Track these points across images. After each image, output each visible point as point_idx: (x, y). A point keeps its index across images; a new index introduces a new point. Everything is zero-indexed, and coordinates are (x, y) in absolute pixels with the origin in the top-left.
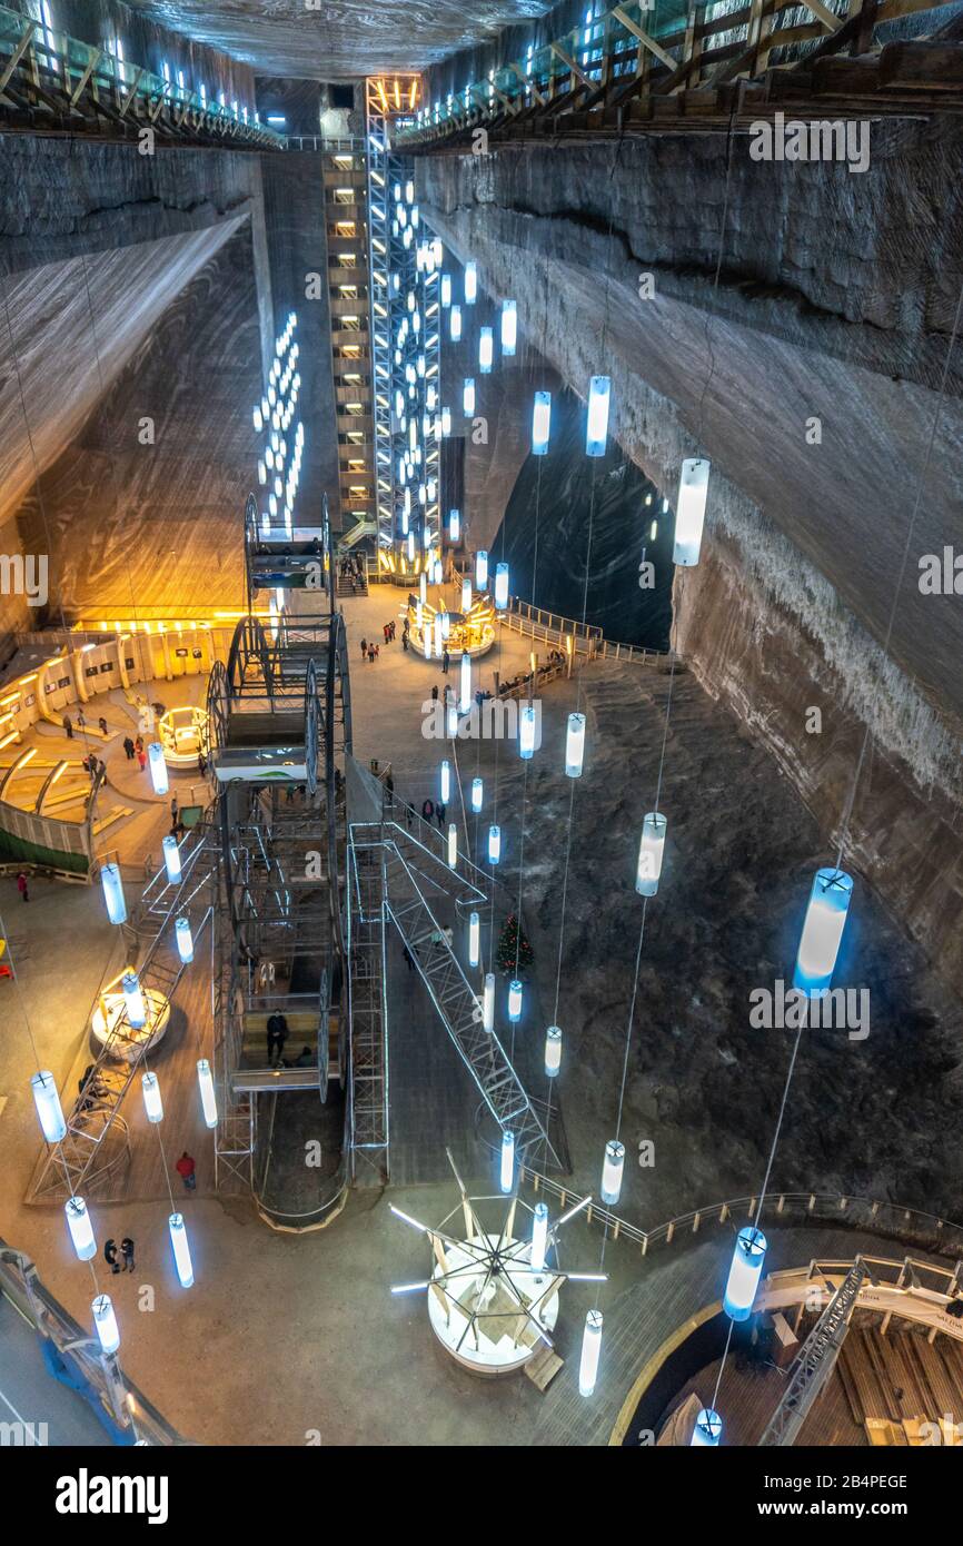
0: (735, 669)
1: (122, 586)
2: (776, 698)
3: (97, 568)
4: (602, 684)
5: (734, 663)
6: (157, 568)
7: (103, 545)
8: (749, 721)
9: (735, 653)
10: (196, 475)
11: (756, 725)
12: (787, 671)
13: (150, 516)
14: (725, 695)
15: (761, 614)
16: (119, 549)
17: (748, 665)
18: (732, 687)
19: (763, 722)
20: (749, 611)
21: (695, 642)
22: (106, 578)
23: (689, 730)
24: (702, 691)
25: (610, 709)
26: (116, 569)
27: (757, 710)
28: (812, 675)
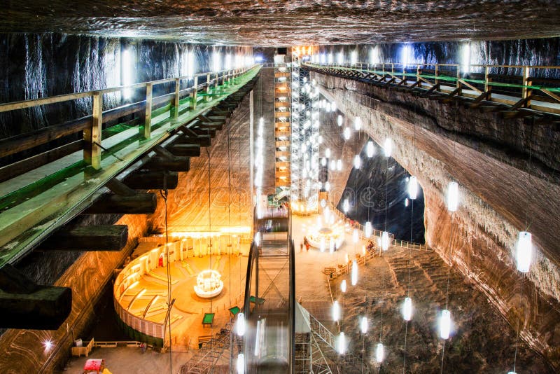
0: (459, 253)
1: (184, 218)
2: (482, 267)
3: (174, 211)
4: (396, 259)
5: (458, 250)
6: (200, 210)
7: (179, 202)
8: (469, 276)
9: (459, 245)
10: (220, 176)
11: (473, 278)
12: (486, 255)
13: (199, 191)
14: (455, 264)
15: (470, 229)
16: (185, 204)
17: (465, 251)
18: (459, 261)
19: (477, 278)
20: (463, 228)
21: (437, 240)
22: (178, 215)
23: (440, 280)
24: (443, 262)
25: (401, 271)
26: (183, 211)
27: (473, 271)
28: (499, 258)
